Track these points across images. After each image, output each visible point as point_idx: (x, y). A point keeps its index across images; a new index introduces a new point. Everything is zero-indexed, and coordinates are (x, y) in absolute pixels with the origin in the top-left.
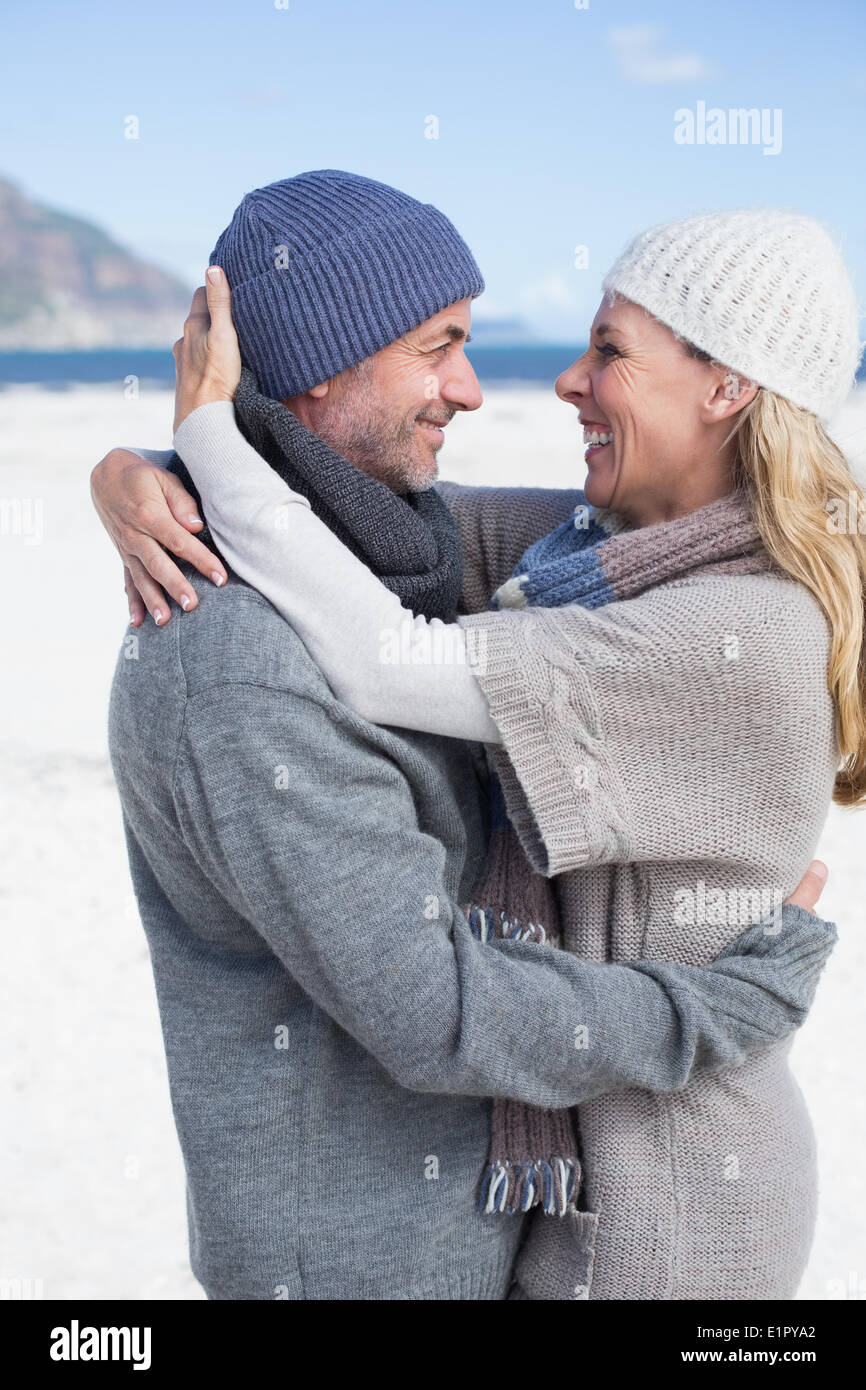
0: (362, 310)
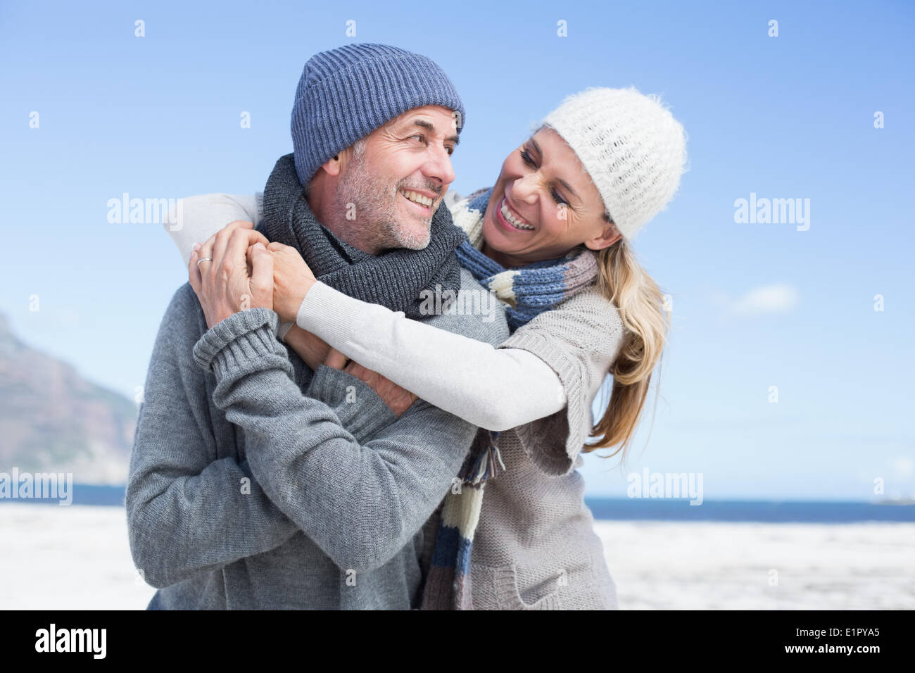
0: (350, 112)
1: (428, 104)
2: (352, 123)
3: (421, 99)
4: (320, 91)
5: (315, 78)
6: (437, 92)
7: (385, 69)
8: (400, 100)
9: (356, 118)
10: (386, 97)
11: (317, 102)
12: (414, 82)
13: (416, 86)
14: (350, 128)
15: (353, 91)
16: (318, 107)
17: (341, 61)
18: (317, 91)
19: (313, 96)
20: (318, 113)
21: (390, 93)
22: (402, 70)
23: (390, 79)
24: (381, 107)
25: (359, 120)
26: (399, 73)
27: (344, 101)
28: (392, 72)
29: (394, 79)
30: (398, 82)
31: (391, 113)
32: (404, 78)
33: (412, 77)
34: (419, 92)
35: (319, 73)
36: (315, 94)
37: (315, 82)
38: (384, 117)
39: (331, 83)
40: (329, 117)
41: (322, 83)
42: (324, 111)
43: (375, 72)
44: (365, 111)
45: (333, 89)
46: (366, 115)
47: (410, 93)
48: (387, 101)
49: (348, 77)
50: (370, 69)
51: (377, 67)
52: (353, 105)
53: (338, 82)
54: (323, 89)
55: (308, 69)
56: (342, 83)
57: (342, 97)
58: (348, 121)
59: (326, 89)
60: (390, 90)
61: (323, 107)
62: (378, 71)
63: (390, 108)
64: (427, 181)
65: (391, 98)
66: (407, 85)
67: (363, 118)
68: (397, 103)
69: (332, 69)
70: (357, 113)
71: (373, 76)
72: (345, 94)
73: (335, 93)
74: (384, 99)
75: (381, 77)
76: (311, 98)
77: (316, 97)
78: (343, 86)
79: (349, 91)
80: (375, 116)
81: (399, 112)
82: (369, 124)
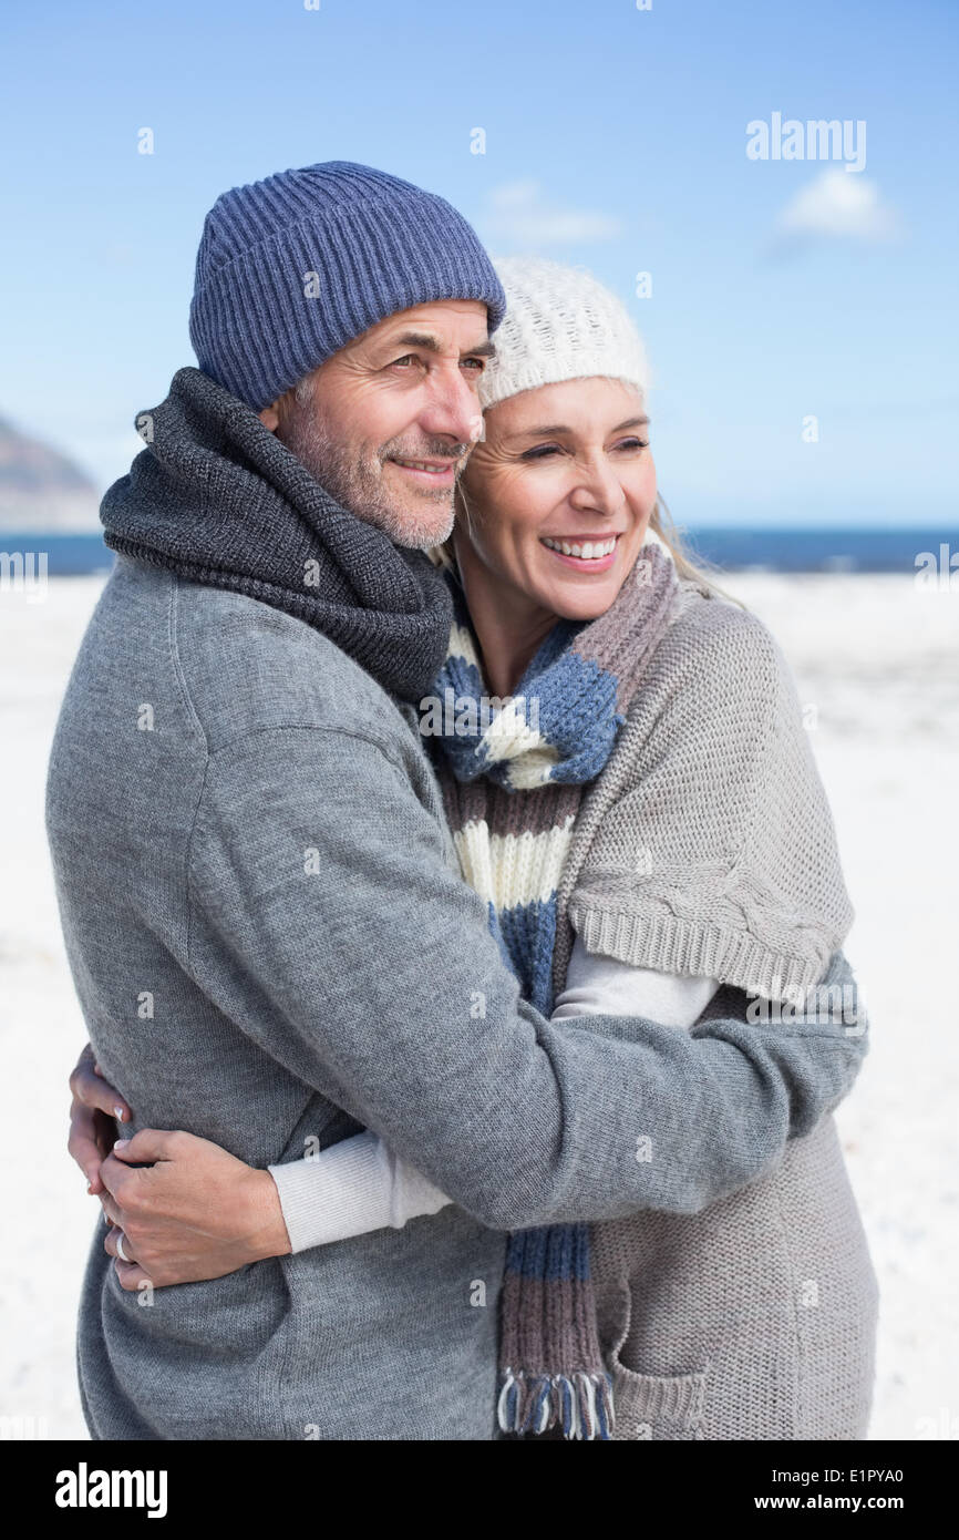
1: (424, 300)
2: (290, 347)
3: (410, 294)
4: (231, 280)
5: (222, 253)
6: (439, 275)
7: (342, 235)
8: (371, 300)
9: (294, 338)
10: (346, 294)
11: (226, 302)
12: (396, 260)
13: (399, 268)
14: (287, 358)
15: (286, 283)
16: (228, 313)
17: (264, 219)
18: (226, 282)
19: (219, 290)
20: (229, 325)
21: (353, 287)
22: (373, 237)
23: (351, 257)
24: (336, 315)
25: (301, 340)
26: (368, 244)
27: (272, 304)
28: (354, 242)
29: (358, 257)
30: (367, 262)
31: (356, 325)
32: (378, 254)
33: (392, 250)
34: (405, 280)
35: (228, 242)
36: (223, 286)
37: (221, 261)
38: (344, 334)
39: (248, 267)
40: (250, 336)
41: (232, 265)
42: (240, 323)
43: (324, 244)
44: (310, 322)
45: (251, 279)
46: (313, 332)
47: (388, 283)
48: (348, 302)
49: (275, 255)
50: (315, 239)
51: (327, 232)
52: (289, 312)
53: (260, 266)
54: (234, 278)
55: (210, 231)
56: (267, 268)
57: (269, 296)
58: (283, 343)
59: (240, 280)
60: (352, 279)
61: (237, 313)
62: (330, 240)
63: (353, 317)
64: (432, 441)
65: (354, 297)
66: (382, 268)
67: (307, 337)
68: (365, 307)
69: (250, 234)
70: (297, 327)
71: (320, 252)
72: (273, 289)
73: (254, 290)
74: (342, 299)
75: (335, 253)
76: (216, 294)
77: (224, 293)
78: (270, 276)
79: (280, 286)
80: (328, 334)
81: (370, 320)
82: (319, 348)
